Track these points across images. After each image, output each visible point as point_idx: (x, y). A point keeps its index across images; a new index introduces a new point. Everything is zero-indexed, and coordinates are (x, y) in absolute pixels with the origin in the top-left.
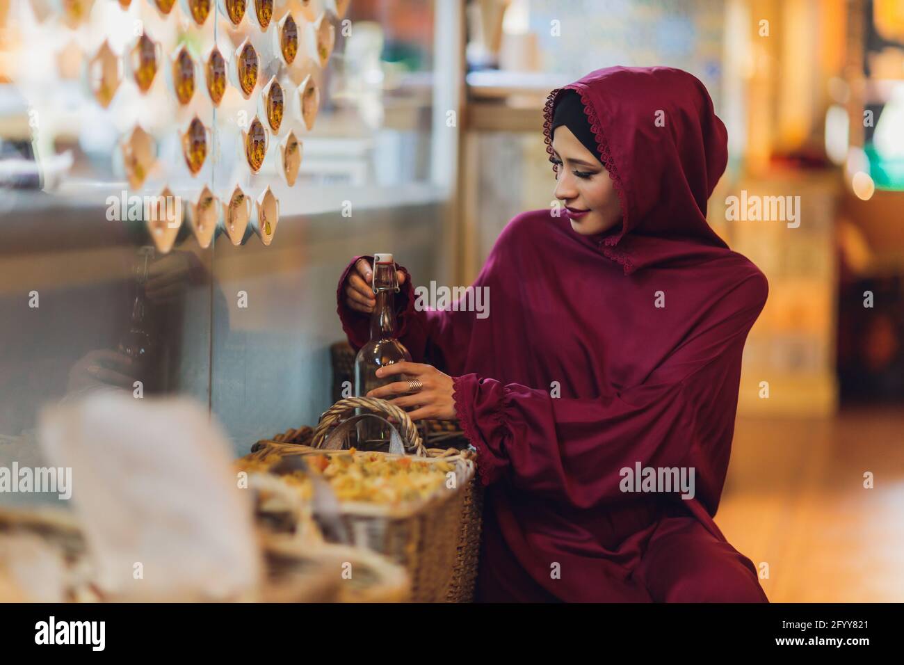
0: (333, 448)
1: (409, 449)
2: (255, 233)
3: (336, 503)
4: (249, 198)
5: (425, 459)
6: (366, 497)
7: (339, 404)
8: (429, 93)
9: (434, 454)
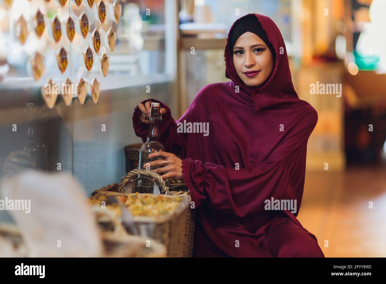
0: (128, 193)
1: (162, 192)
2: (90, 98)
3: (132, 217)
4: (87, 83)
5: (169, 196)
6: (144, 214)
7: (130, 173)
8: (163, 34)
9: (173, 194)
